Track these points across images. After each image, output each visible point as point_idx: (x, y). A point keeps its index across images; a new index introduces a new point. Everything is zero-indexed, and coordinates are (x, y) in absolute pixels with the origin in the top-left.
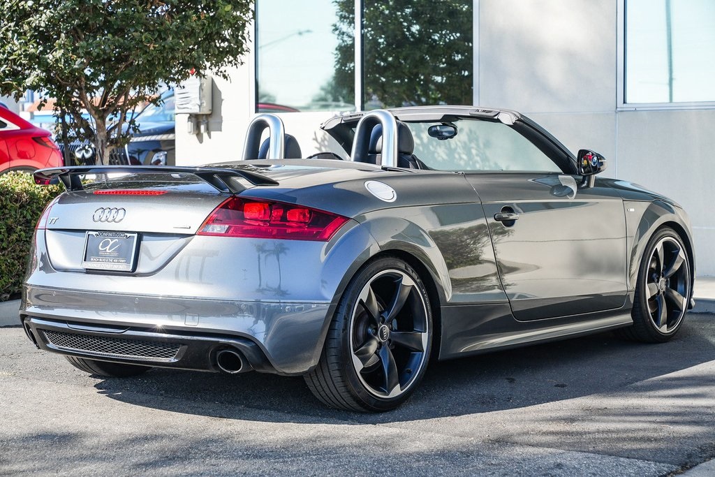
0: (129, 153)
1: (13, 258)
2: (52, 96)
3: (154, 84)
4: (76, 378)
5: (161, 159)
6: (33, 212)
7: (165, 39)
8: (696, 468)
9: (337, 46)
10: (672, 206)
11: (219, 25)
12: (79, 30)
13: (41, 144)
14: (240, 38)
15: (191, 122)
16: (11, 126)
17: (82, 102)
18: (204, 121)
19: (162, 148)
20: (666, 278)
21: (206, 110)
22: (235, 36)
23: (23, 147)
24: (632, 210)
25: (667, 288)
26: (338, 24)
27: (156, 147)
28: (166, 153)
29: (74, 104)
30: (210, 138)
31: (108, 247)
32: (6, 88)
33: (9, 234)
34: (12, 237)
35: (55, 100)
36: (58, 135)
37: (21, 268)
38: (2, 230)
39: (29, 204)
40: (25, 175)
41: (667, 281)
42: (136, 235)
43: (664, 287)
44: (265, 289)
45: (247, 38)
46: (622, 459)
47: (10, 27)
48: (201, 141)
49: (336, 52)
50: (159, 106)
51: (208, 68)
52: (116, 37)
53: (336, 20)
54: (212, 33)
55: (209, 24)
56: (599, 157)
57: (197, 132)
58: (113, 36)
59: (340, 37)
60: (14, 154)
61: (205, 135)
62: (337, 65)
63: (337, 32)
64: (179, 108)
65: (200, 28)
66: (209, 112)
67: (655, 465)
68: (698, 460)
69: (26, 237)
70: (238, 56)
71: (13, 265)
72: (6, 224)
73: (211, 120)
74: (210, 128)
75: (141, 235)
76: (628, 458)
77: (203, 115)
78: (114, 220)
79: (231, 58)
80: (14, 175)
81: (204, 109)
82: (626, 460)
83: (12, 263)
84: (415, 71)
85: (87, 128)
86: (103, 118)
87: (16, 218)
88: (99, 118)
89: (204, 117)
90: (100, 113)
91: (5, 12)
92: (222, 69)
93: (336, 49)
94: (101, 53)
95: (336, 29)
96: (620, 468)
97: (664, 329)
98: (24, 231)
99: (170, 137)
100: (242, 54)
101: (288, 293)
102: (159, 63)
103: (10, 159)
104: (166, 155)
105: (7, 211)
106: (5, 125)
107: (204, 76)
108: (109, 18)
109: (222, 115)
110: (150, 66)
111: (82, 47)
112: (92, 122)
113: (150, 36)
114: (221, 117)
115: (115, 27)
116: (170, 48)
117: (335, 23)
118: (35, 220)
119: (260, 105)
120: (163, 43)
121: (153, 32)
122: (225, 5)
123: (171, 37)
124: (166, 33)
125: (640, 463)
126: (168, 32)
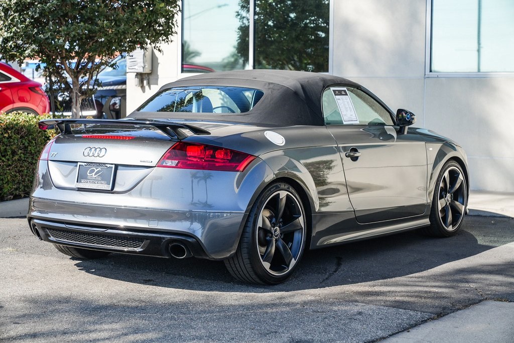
0: (95, 97)
1: (16, 172)
2: (43, 62)
3: (112, 54)
5: (117, 102)
6: (29, 141)
7: (119, 26)
8: (447, 316)
9: (239, 26)
10: (455, 146)
11: (156, 16)
12: (62, 19)
13: (34, 92)
14: (170, 24)
15: (138, 78)
16: (15, 80)
17: (63, 66)
18: (146, 78)
19: (118, 95)
20: (451, 194)
21: (147, 70)
22: (167, 23)
23: (23, 94)
24: (431, 149)
25: (451, 201)
26: (240, 11)
27: (114, 94)
28: (120, 98)
29: (58, 67)
30: (150, 89)
31: (94, 174)
32: (12, 57)
33: (13, 156)
34: (15, 158)
35: (45, 65)
36: (47, 88)
37: (21, 178)
38: (9, 153)
39: (26, 136)
40: (24, 114)
41: (451, 196)
42: (113, 166)
43: (450, 200)
44: (196, 203)
45: (175, 24)
46: (400, 310)
47: (15, 16)
48: (144, 91)
49: (238, 31)
50: (115, 69)
51: (148, 44)
52: (87, 25)
53: (238, 8)
54: (151, 21)
55: (149, 15)
56: (412, 114)
57: (141, 85)
58: (85, 24)
59: (241, 21)
60: (16, 99)
61: (147, 87)
62: (239, 39)
63: (239, 17)
64: (129, 69)
65: (143, 18)
66: (150, 72)
67: (421, 314)
68: (449, 312)
69: (24, 158)
70: (169, 37)
71: (16, 176)
72: (11, 149)
73: (151, 77)
74: (151, 82)
75: (117, 166)
76: (405, 309)
77: (145, 74)
78: (98, 156)
79: (164, 38)
80: (16, 114)
82: (403, 311)
83: (15, 175)
85: (67, 83)
86: (77, 77)
87: (18, 145)
88: (75, 77)
89: (146, 75)
90: (76, 73)
91: (12, 6)
92: (158, 45)
93: (239, 29)
94: (76, 34)
95: (239, 15)
96: (398, 315)
97: (450, 229)
98: (23, 154)
99: (124, 87)
100: (173, 34)
101: (213, 205)
102: (115, 41)
103: (13, 102)
104: (120, 100)
105: (12, 140)
106: (10, 79)
107: (146, 49)
108: (82, 11)
109: (159, 74)
110: (109, 43)
111: (64, 30)
112: (70, 80)
113: (109, 24)
114: (158, 75)
115: (86, 17)
116: (123, 32)
117: (237, 10)
118: (30, 146)
119: (184, 66)
120: (118, 29)
121: (111, 21)
122: (160, 3)
123: (123, 24)
124: (120, 22)
125: (412, 313)
126: (122, 21)
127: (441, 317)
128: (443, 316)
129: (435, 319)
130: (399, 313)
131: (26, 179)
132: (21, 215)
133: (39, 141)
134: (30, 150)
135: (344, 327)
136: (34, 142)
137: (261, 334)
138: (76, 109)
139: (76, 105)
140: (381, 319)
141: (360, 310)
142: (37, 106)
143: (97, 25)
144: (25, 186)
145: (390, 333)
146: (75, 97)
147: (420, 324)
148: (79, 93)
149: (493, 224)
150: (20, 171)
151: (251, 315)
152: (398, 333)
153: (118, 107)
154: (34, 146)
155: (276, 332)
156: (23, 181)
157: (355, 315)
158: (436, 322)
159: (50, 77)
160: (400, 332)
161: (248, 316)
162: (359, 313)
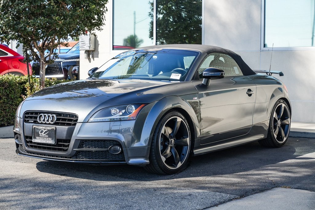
0: (63, 66)
1: (2, 110)
2: (21, 42)
4: (14, 159)
5: (76, 69)
6: (10, 91)
7: (66, 19)
8: (247, 197)
11: (90, 13)
13: (22, 62)
14: (101, 19)
15: (86, 53)
16: (10, 55)
18: (91, 53)
19: (76, 65)
21: (92, 49)
22: (99, 18)
26: (151, 12)
28: (77, 67)
30: (94, 60)
37: (5, 114)
39: (8, 87)
40: (12, 76)
45: (104, 19)
46: (217, 193)
48: (90, 62)
49: (150, 24)
54: (88, 16)
55: (86, 13)
57: (88, 58)
58: (45, 18)
59: (152, 18)
61: (92, 59)
63: (151, 16)
64: (81, 48)
65: (82, 15)
66: (94, 50)
67: (230, 195)
69: (7, 101)
70: (100, 26)
73: (95, 53)
74: (94, 56)
76: (220, 192)
77: (91, 51)
79: (98, 27)
80: (8, 75)
81: (91, 48)
84: (182, 32)
85: (37, 56)
86: (43, 52)
88: (41, 52)
90: (42, 50)
92: (94, 32)
94: (39, 25)
95: (150, 15)
98: (7, 99)
99: (78, 60)
100: (102, 25)
106: (7, 54)
108: (43, 10)
110: (61, 30)
111: (32, 22)
112: (38, 53)
113: (59, 18)
114: (99, 52)
115: (45, 14)
116: (69, 23)
117: (150, 12)
118: (11, 94)
119: (114, 47)
120: (66, 21)
121: (60, 16)
122: (92, 5)
123: (69, 18)
124: (67, 17)
125: (224, 195)
126: (68, 16)
127: (243, 197)
128: (245, 197)
129: (238, 199)
130: (215, 195)
131: (8, 114)
132: (4, 137)
133: (17, 91)
134: (11, 97)
135: (176, 203)
136: (13, 91)
137: (121, 207)
138: (42, 71)
139: (42, 69)
140: (202, 198)
141: (191, 193)
142: (24, 71)
143: (52, 19)
144: (7, 119)
145: (205, 207)
146: (41, 64)
147: (227, 202)
148: (44, 62)
149: (298, 142)
150: (4, 110)
151: (119, 196)
152: (210, 207)
153: (77, 72)
154: (13, 94)
155: (130, 206)
156: (6, 116)
157: (186, 196)
158: (238, 201)
159: (26, 52)
160: (212, 206)
161: (118, 196)
162: (190, 195)
